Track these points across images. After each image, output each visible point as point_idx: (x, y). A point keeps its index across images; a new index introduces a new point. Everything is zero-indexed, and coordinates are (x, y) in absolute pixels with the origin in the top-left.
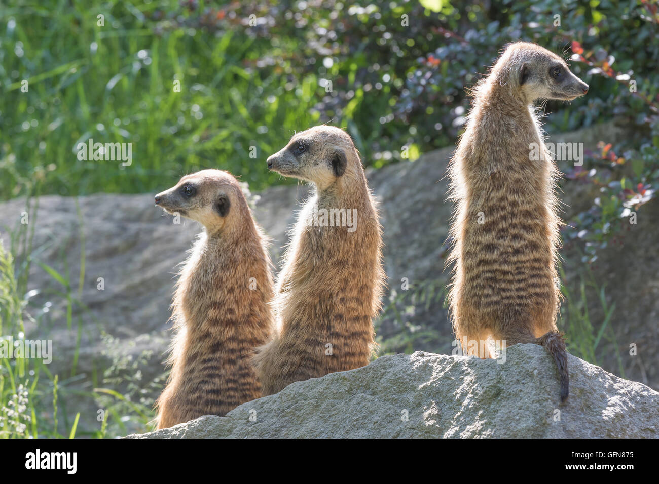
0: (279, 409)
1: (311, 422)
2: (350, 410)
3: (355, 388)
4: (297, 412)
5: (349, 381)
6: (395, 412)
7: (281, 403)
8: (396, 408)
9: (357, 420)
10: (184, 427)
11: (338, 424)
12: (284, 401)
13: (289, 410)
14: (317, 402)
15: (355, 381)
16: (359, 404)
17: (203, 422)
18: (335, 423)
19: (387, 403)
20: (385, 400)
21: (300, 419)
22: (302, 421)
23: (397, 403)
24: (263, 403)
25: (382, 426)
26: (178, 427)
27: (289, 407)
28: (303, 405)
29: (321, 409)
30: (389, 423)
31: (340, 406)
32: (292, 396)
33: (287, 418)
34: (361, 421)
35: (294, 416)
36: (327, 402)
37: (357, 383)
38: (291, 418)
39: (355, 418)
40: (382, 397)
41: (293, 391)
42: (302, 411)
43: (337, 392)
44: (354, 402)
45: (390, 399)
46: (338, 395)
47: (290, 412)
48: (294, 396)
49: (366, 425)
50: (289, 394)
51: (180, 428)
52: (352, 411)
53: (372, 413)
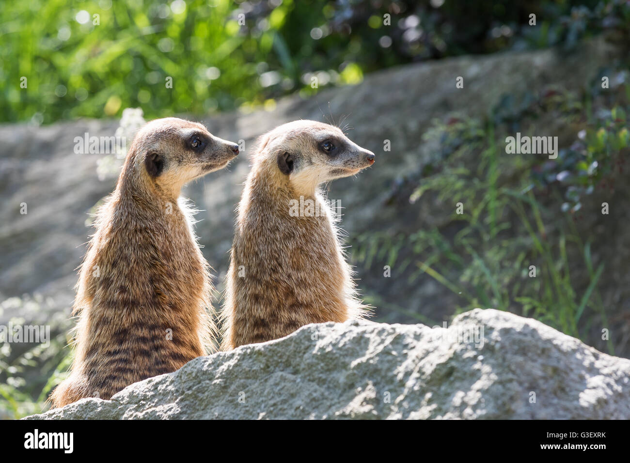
0: (177, 391)
1: (217, 408)
2: (266, 393)
3: (272, 365)
4: (200, 395)
5: (265, 356)
6: (322, 394)
7: (180, 383)
8: (323, 390)
9: (275, 405)
10: (59, 413)
11: (251, 410)
12: (183, 381)
13: (190, 392)
14: (225, 382)
15: (272, 356)
16: (277, 384)
17: (82, 407)
18: (247, 409)
19: (312, 384)
20: (309, 380)
21: (204, 404)
22: (206, 406)
23: (324, 384)
24: (157, 384)
25: (306, 413)
26: (51, 413)
27: (189, 389)
28: (208, 385)
29: (230, 391)
30: (314, 408)
31: (253, 387)
32: (194, 375)
33: (187, 402)
34: (280, 407)
35: (196, 400)
36: (238, 382)
37: (276, 358)
38: (193, 402)
39: (272, 402)
40: (305, 377)
41: (196, 368)
42: (206, 394)
43: (250, 371)
44: (271, 381)
45: (316, 379)
46: (251, 374)
47: (191, 395)
48: (196, 375)
49: (285, 412)
50: (190, 372)
51: (54, 413)
52: (269, 394)
53: (293, 396)
